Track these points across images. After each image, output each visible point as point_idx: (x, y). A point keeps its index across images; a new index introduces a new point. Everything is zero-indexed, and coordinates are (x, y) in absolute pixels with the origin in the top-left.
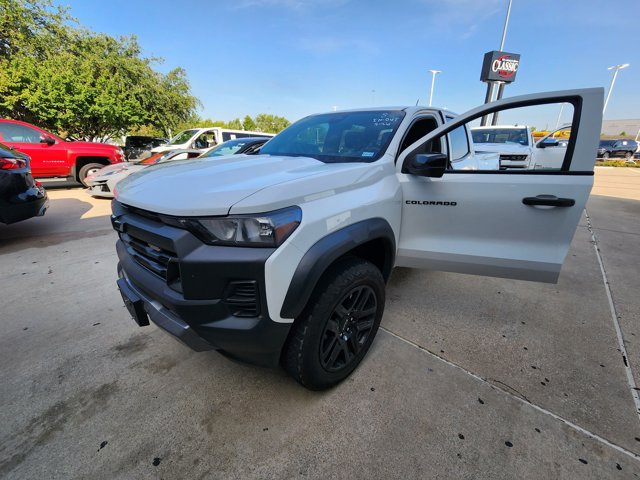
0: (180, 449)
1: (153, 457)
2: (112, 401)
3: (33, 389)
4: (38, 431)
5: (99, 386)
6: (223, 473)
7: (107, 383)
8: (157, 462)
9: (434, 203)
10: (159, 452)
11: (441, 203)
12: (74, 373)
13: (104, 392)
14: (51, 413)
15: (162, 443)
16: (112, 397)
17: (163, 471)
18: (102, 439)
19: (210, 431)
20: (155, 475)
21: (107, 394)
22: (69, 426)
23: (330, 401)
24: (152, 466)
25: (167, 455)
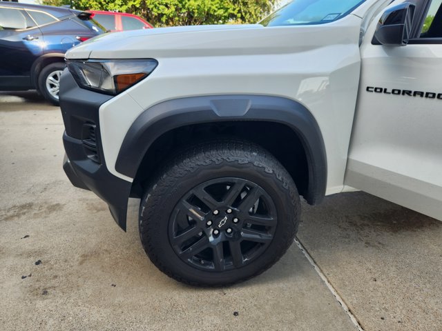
0: (56, 263)
1: (40, 259)
2: (54, 214)
3: (29, 190)
4: (11, 213)
5: (55, 203)
6: (61, 294)
7: (60, 203)
8: (38, 263)
9: (409, 93)
10: (44, 258)
11: (421, 94)
12: (51, 190)
13: (55, 208)
14: (23, 207)
15: (51, 253)
16: (55, 212)
17: (36, 270)
18: (28, 233)
19: (81, 263)
20: (31, 269)
21: (54, 210)
22: (23, 217)
23: (184, 297)
24: (34, 263)
25: (47, 262)
